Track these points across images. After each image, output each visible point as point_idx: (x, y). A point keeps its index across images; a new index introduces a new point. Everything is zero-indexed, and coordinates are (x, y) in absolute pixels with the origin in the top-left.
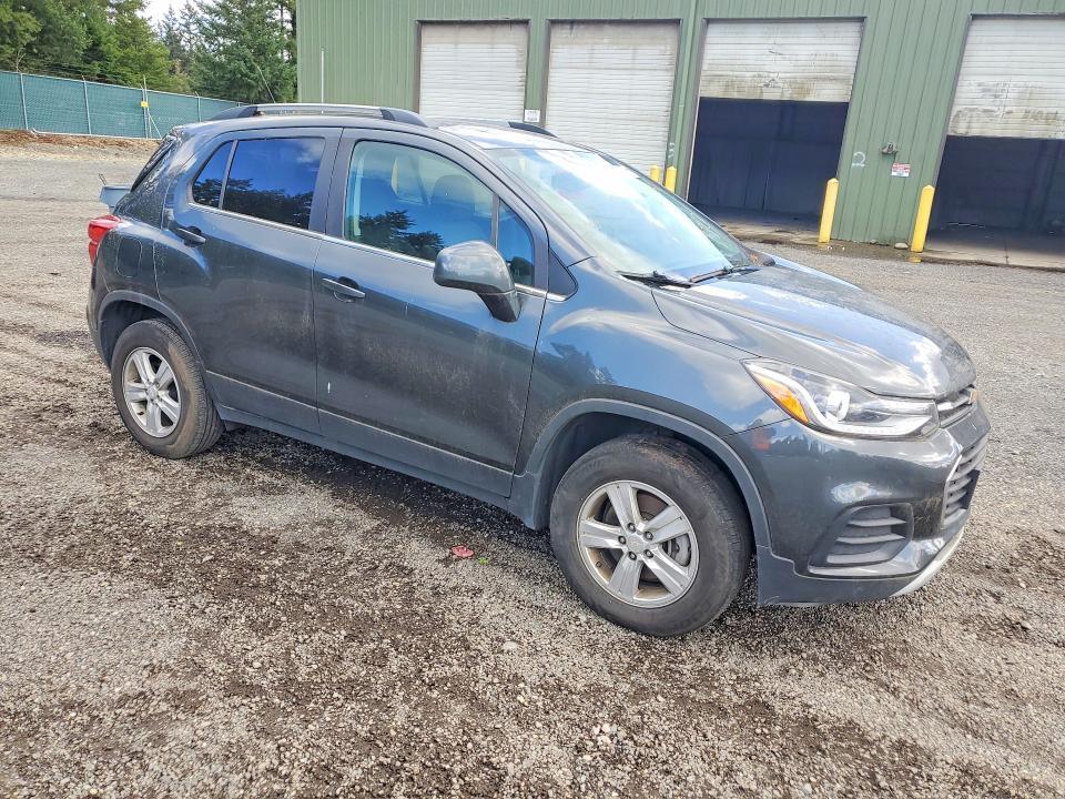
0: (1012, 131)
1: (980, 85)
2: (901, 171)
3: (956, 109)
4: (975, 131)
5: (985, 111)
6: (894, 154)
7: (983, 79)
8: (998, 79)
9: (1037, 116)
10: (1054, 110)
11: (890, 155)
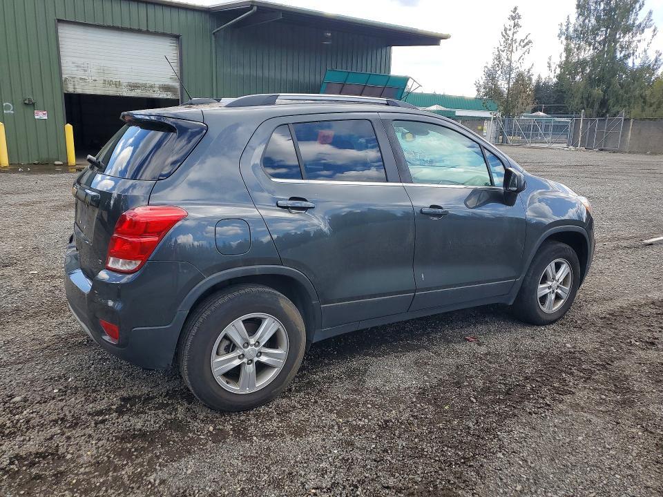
0: (99, 91)
1: (73, 63)
2: (41, 115)
3: (64, 76)
4: (79, 91)
5: (81, 79)
6: (33, 104)
7: (75, 60)
8: (83, 60)
9: (110, 83)
10: (118, 80)
11: (31, 105)
